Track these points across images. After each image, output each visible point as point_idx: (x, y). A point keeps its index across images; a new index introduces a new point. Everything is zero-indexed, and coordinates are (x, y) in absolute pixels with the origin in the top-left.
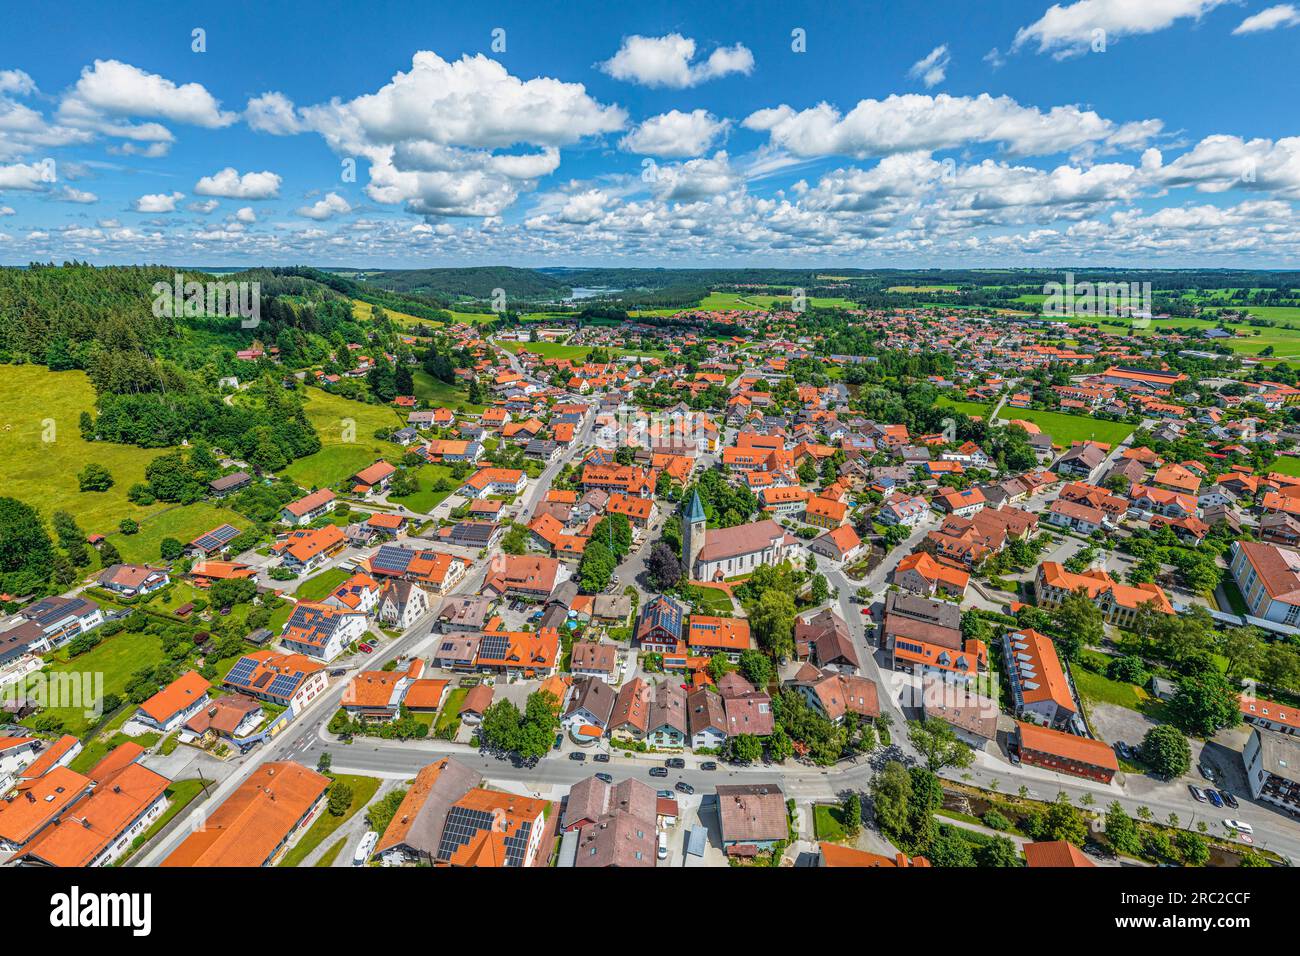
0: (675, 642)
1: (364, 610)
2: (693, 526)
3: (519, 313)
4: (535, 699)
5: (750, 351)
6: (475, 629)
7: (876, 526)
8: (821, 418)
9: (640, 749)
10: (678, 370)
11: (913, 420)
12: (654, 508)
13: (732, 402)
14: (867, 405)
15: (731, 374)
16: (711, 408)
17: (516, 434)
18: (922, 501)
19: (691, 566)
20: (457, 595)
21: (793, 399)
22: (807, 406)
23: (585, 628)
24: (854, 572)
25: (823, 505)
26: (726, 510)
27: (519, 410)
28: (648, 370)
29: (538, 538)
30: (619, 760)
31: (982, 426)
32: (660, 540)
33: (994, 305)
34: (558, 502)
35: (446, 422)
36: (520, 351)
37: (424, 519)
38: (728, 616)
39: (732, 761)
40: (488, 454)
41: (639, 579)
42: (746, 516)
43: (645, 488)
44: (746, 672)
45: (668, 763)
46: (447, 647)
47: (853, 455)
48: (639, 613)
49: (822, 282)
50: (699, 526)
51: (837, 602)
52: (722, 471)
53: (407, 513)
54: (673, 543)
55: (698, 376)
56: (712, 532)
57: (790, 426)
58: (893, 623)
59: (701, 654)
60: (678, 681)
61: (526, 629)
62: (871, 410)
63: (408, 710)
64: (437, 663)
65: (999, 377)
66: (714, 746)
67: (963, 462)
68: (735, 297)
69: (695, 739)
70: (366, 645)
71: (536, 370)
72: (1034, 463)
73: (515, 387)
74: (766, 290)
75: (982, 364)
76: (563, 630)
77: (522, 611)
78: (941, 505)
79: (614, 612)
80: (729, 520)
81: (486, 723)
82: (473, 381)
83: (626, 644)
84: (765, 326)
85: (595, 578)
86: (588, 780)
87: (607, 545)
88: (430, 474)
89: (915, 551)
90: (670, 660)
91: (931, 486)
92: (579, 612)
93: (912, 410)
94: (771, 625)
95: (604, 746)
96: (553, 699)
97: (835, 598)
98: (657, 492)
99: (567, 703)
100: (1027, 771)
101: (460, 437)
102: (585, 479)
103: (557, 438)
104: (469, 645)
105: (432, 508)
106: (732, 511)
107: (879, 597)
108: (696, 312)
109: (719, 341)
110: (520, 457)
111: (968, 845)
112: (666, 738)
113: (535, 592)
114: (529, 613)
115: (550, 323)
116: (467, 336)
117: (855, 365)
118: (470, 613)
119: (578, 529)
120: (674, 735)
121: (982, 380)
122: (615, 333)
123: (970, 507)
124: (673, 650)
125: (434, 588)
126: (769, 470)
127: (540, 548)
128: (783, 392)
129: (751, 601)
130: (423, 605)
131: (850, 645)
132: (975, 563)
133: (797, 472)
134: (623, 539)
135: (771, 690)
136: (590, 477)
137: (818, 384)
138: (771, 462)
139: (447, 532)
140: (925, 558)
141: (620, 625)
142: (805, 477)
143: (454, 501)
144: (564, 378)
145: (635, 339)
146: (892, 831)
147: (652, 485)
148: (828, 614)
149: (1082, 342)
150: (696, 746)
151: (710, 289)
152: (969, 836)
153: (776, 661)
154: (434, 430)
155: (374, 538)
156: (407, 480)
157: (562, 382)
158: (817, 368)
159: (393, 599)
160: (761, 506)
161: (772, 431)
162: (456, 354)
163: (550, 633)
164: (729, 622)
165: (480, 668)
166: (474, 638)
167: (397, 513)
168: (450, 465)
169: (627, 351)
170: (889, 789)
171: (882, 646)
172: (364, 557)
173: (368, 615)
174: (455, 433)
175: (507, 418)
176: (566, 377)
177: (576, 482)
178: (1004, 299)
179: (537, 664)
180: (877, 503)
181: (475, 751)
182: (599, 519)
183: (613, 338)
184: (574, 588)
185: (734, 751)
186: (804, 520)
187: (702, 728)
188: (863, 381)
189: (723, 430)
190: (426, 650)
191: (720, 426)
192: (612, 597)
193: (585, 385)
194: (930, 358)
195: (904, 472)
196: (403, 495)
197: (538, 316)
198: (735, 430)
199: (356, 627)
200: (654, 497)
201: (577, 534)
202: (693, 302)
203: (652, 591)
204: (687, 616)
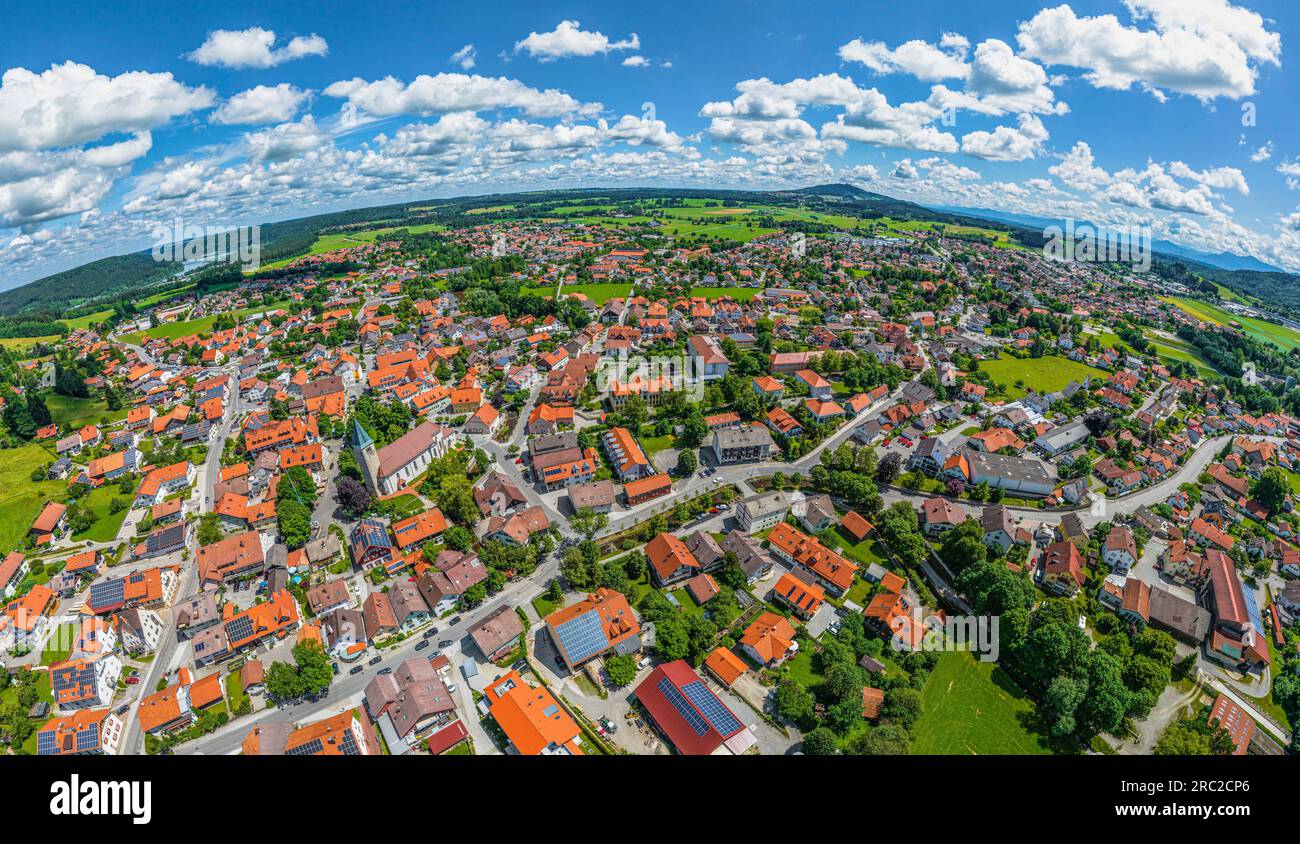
0: (389, 551)
1: (110, 650)
2: (364, 451)
3: (133, 301)
4: (298, 650)
5: (366, 282)
6: (214, 622)
7: (506, 397)
8: (441, 325)
9: (401, 638)
10: (307, 316)
11: (508, 309)
12: (324, 450)
13: (363, 331)
14: (473, 305)
15: (354, 306)
16: (345, 342)
17: (168, 427)
18: (531, 367)
19: (376, 484)
20: (182, 601)
21: (414, 315)
22: (427, 318)
23: (309, 578)
24: (501, 437)
25: (463, 395)
26: (387, 427)
27: (161, 401)
28: (276, 323)
29: (229, 519)
30: (387, 655)
31: (553, 303)
32: (340, 475)
33: (539, 216)
34: (234, 478)
35: (95, 439)
36: (144, 341)
37: (115, 545)
38: (422, 511)
39: (469, 608)
40: (147, 457)
41: (336, 515)
42: (405, 426)
43: (309, 434)
44: (452, 546)
45: (425, 636)
46: (199, 647)
47: (473, 348)
48: (349, 543)
49: (414, 213)
50: (369, 450)
51: (497, 464)
52: (372, 395)
53: (97, 546)
54: (352, 473)
55: (325, 315)
56: (382, 450)
57: (418, 338)
58: (538, 461)
59: (413, 550)
60: (405, 577)
61: (258, 601)
62: (477, 308)
63: (200, 710)
64: (200, 664)
65: (555, 266)
66: (452, 607)
67: (549, 332)
68: (342, 237)
69: (437, 610)
70: (130, 678)
71: (166, 354)
72: (589, 320)
73: (150, 379)
74: (368, 227)
75: (543, 259)
76: (291, 587)
77: (247, 588)
78: (543, 366)
79: (327, 552)
80: (393, 435)
81: (270, 686)
82: (106, 387)
83: (351, 572)
84: (374, 257)
85: (297, 532)
86: (374, 680)
87: (295, 499)
88: (101, 498)
89: (537, 405)
90: (390, 566)
91: (533, 354)
92: (297, 567)
93: (505, 302)
94: (457, 503)
95: (372, 652)
96: (313, 642)
97: (494, 461)
98: (321, 433)
99: (326, 641)
100: (636, 509)
101: (114, 450)
102: (250, 447)
103: (209, 417)
104: (217, 637)
105: (117, 531)
106: (393, 427)
107: (524, 448)
108: (309, 257)
109: (336, 279)
110: (179, 448)
111: (619, 566)
112: (416, 621)
113: (250, 567)
114: (254, 587)
115: (168, 302)
116: (87, 341)
117: (456, 275)
118: (202, 611)
119: (263, 495)
120: (420, 616)
121: (545, 270)
122: (235, 295)
123: (560, 363)
124: (390, 559)
125: (158, 604)
126: (412, 381)
127: (235, 527)
128: (404, 310)
129: (434, 492)
130: (157, 623)
131: (516, 490)
132: (574, 399)
133: (435, 375)
134: (307, 488)
135: (475, 548)
136: (254, 443)
137: (431, 297)
138: (411, 373)
139: (142, 548)
140: (544, 407)
141: (338, 560)
142: (442, 377)
143: (135, 516)
144: (196, 355)
145: (257, 296)
146: (581, 586)
147: (314, 430)
148: (494, 476)
149: (595, 235)
150: (439, 614)
151: (317, 234)
152: (618, 562)
153: (470, 526)
154: (86, 452)
155: (79, 582)
156: (82, 513)
157: (195, 360)
158: (426, 285)
159: (128, 629)
160: (415, 413)
161: (404, 346)
162: (81, 364)
163: (281, 595)
164: (424, 516)
165: (239, 650)
166: (218, 629)
167: (87, 549)
168: (115, 482)
169: (252, 310)
170: (572, 565)
171: (536, 480)
172: (80, 601)
173: (116, 652)
174: (107, 447)
175: (153, 413)
176: (198, 352)
177: (243, 453)
178: (545, 212)
179: (284, 624)
180: (501, 380)
181: (275, 709)
182: (278, 479)
183: (234, 301)
184: (283, 548)
185: (468, 602)
186: (452, 412)
187: (438, 600)
188: (465, 287)
189: (362, 358)
190: (182, 660)
191: (358, 356)
192: (320, 541)
193: (219, 355)
194: (508, 260)
195: (513, 351)
196: (85, 529)
197: (154, 299)
198: (373, 356)
199: (113, 667)
200: (320, 439)
201: (263, 501)
202: (304, 248)
203: (352, 520)
204: (390, 527)
